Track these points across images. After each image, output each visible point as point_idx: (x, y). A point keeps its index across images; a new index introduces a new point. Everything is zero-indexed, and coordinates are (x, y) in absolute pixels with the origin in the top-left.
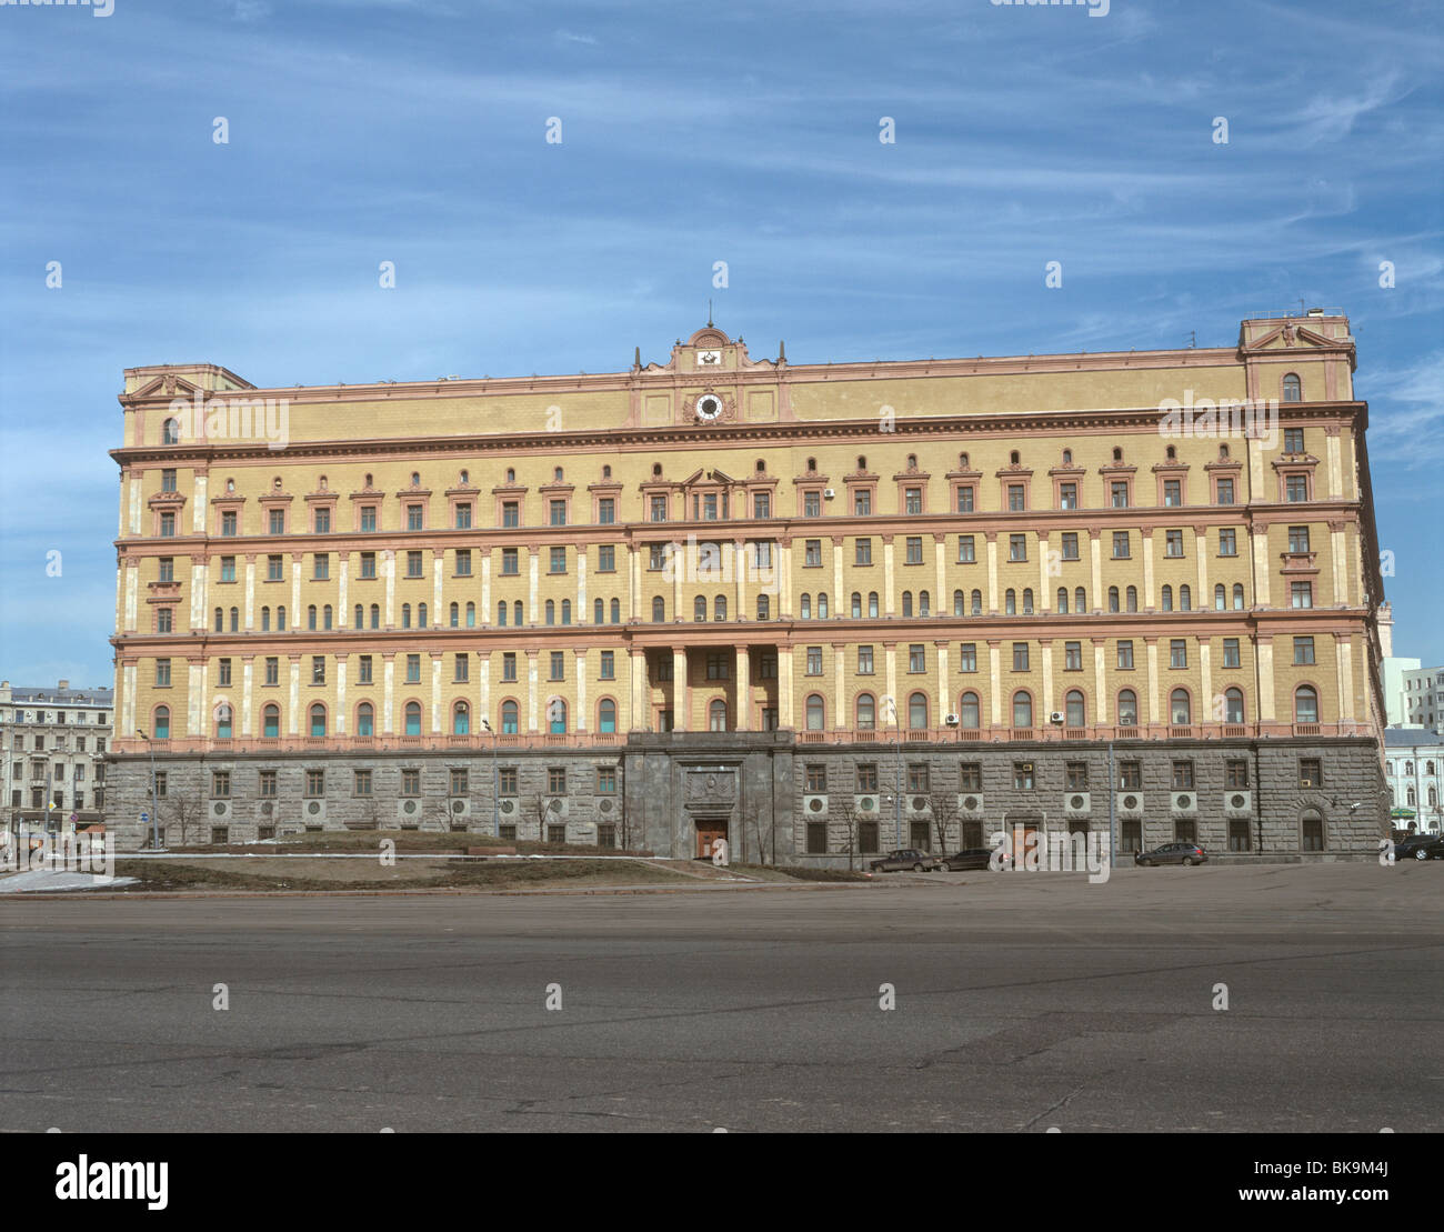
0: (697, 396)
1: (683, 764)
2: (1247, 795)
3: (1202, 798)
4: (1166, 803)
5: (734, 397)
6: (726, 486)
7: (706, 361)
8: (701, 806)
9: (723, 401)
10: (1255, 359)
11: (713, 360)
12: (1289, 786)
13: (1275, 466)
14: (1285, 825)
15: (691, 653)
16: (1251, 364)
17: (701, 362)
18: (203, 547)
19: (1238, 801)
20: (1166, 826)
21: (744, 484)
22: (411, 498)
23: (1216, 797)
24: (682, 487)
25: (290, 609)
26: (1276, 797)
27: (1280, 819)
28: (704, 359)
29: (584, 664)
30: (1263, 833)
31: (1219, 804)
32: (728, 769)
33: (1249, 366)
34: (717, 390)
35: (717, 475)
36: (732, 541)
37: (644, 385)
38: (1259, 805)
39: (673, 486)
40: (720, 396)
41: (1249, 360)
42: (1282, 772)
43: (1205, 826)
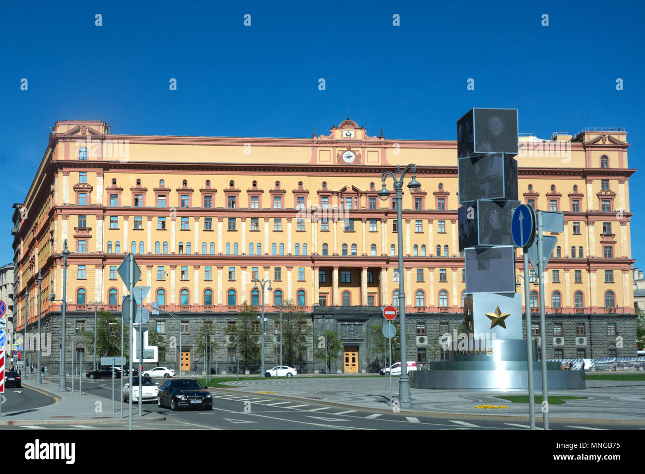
0: (344, 152)
1: (339, 321)
2: (585, 338)
3: (566, 339)
4: (552, 341)
5: (361, 152)
6: (358, 194)
7: (347, 135)
8: (346, 340)
9: (355, 154)
10: (590, 149)
11: (351, 134)
12: (604, 335)
13: (598, 195)
14: (601, 352)
15: (341, 269)
16: (588, 150)
17: (345, 136)
18: (102, 211)
19: (581, 341)
20: (552, 351)
21: (366, 193)
22: (206, 192)
23: (572, 339)
24: (337, 193)
25: (147, 243)
26: (598, 339)
27: (599, 349)
28: (346, 134)
29: (291, 274)
30: (593, 355)
31: (573, 342)
32: (360, 323)
33: (587, 152)
34: (352, 149)
35: (354, 188)
36: (360, 219)
37: (318, 145)
38: (591, 343)
39: (333, 193)
40: (354, 152)
41: (587, 149)
42: (600, 329)
43: (567, 352)
